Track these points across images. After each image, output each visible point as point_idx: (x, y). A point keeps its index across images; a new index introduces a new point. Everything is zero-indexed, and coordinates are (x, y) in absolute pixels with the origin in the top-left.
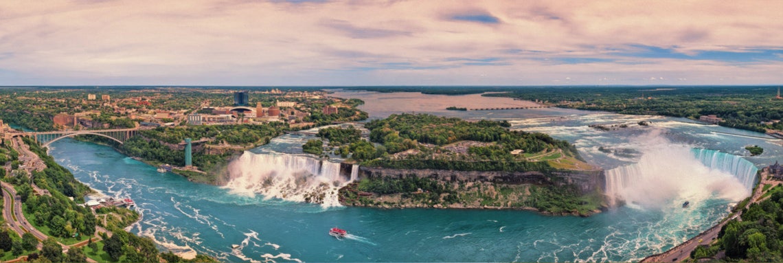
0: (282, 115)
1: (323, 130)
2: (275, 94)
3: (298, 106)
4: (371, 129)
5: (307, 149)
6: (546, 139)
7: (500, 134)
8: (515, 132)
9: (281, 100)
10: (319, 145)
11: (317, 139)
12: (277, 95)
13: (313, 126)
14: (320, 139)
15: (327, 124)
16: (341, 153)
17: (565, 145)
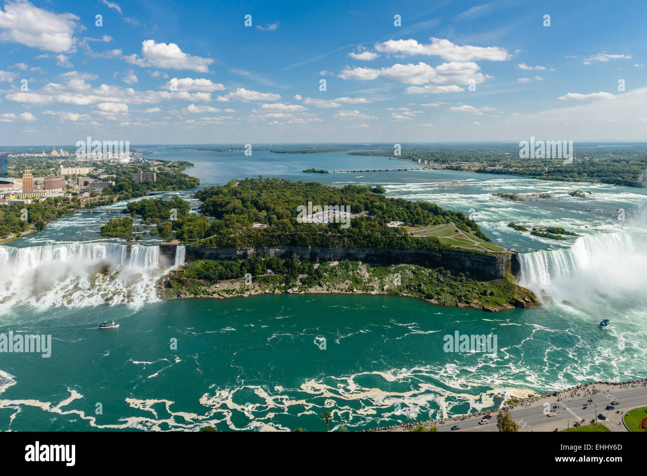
0: (68, 187)
1: (134, 204)
2: (56, 158)
3: (95, 173)
4: (203, 199)
5: (106, 233)
6: (435, 210)
7: (372, 203)
8: (392, 200)
9: (66, 165)
10: (126, 224)
11: (124, 216)
12: (62, 157)
13: (119, 200)
14: (129, 216)
15: (141, 196)
16: (161, 232)
17: (460, 219)
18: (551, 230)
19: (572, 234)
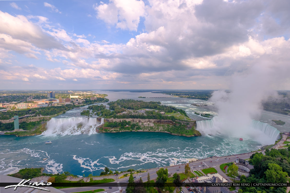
0: (72, 101)
1: (90, 106)
2: (69, 93)
3: (80, 97)
4: (110, 105)
5: (83, 114)
6: (174, 109)
7: (157, 106)
8: (163, 106)
9: (72, 95)
10: (88, 112)
11: (87, 110)
12: (71, 93)
13: (86, 105)
14: (89, 110)
15: (92, 104)
16: (97, 114)
17: (182, 111)
18: (206, 115)
19: (212, 116)
